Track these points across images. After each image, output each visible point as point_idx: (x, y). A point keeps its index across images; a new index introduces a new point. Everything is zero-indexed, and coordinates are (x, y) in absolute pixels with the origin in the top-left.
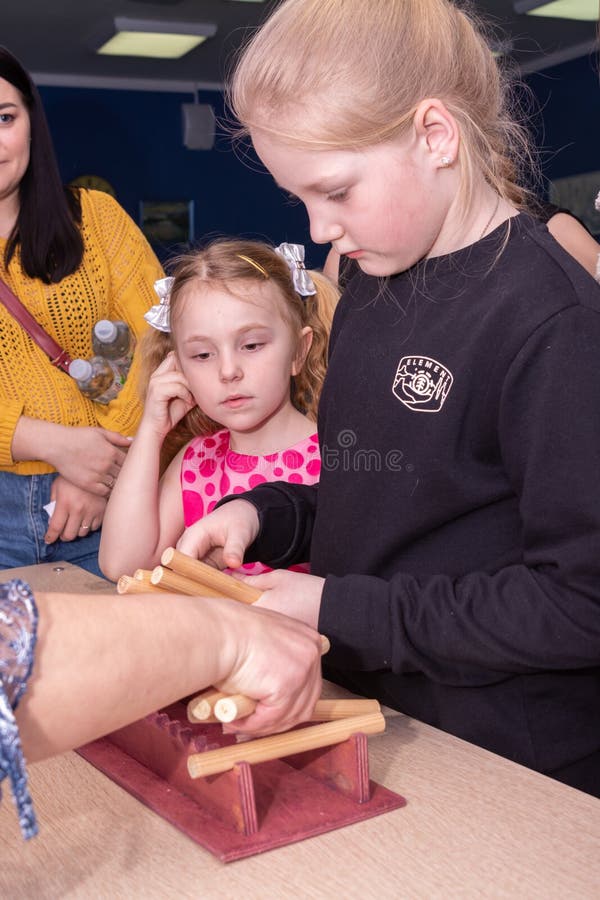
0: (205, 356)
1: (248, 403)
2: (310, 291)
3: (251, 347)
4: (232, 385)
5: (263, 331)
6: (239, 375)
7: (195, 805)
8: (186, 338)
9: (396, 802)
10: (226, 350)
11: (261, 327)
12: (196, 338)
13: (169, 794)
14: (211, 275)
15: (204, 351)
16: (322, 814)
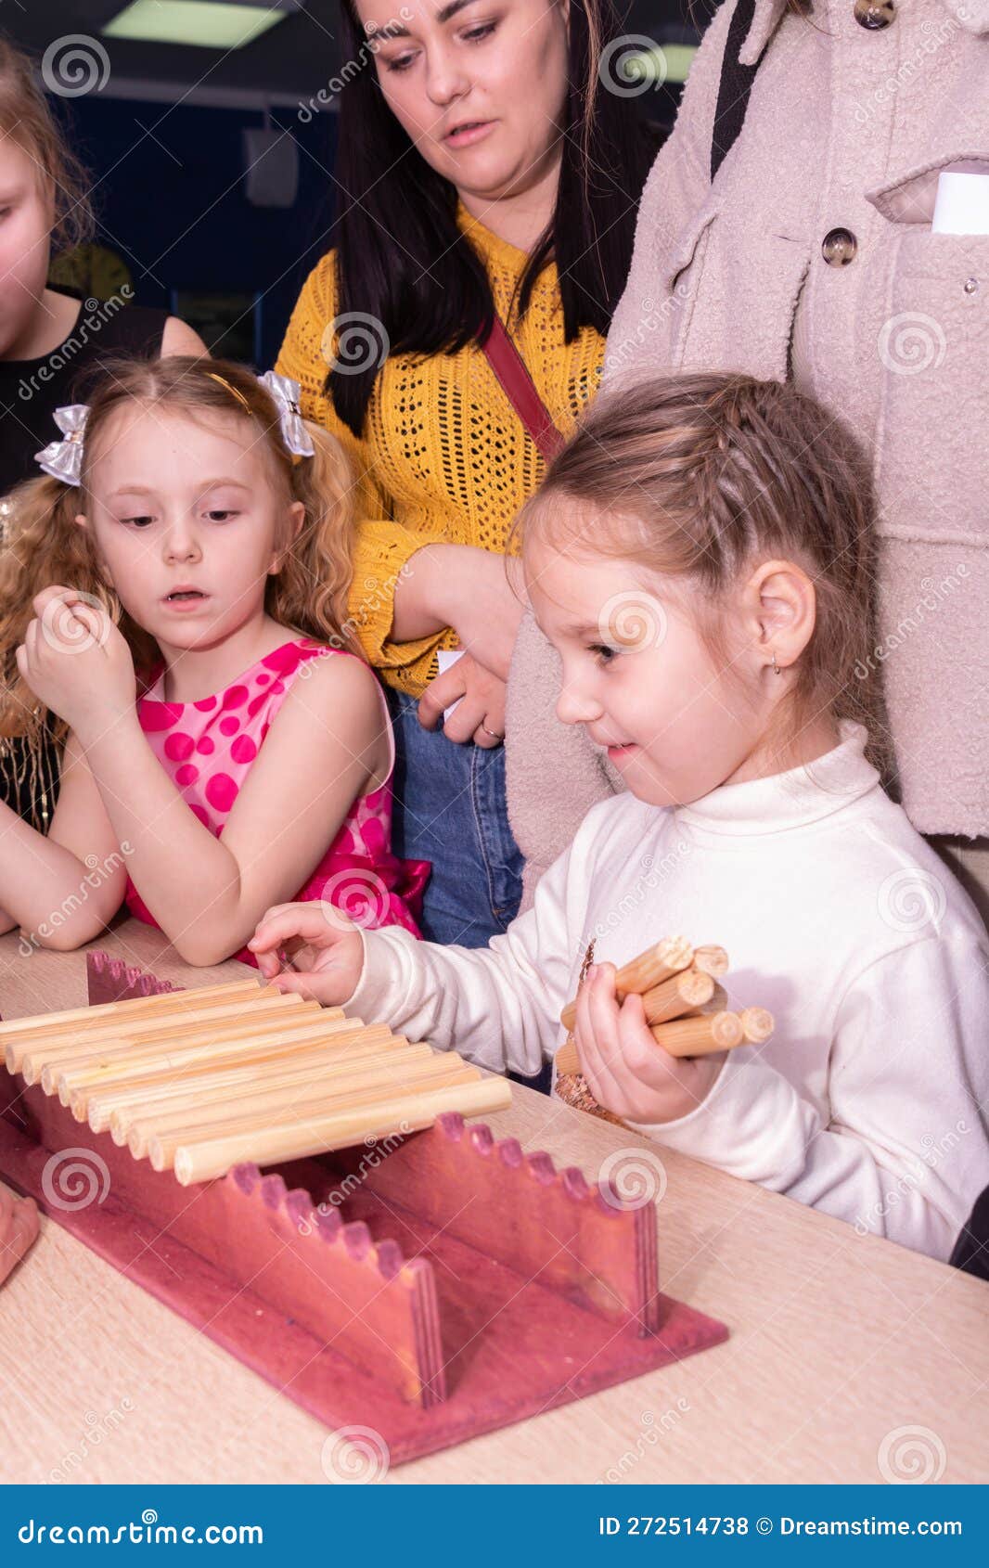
0: (142, 521)
1: (203, 606)
2: (305, 449)
3: (218, 516)
4: (182, 569)
5: (238, 492)
6: (196, 553)
7: (313, 1343)
8: (115, 489)
9: (710, 1335)
10: (178, 514)
11: (236, 485)
12: (133, 491)
13: (261, 1320)
14: (161, 393)
15: (140, 513)
16: (569, 1360)
